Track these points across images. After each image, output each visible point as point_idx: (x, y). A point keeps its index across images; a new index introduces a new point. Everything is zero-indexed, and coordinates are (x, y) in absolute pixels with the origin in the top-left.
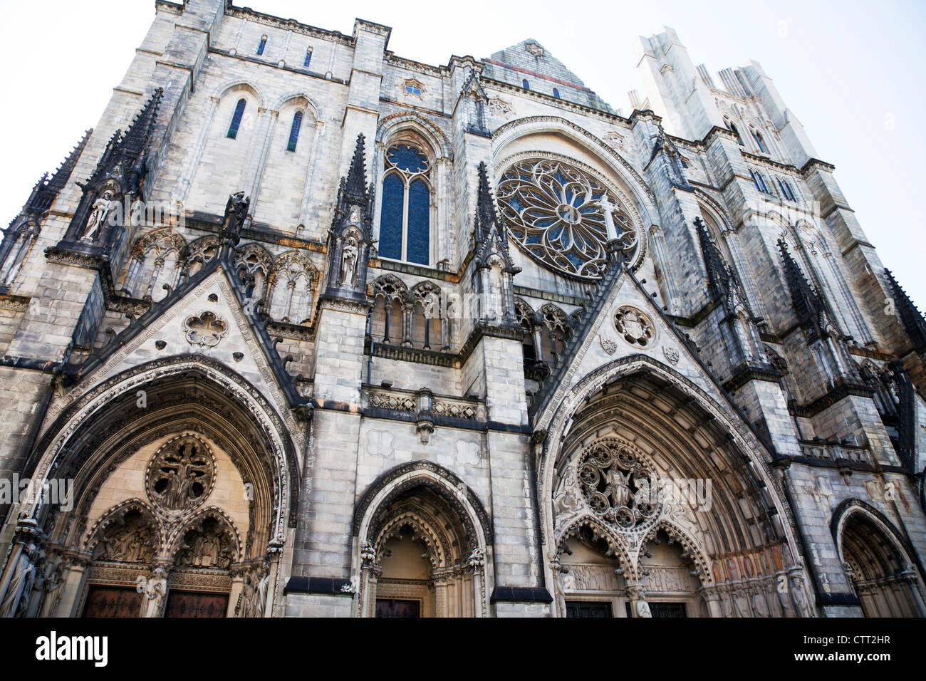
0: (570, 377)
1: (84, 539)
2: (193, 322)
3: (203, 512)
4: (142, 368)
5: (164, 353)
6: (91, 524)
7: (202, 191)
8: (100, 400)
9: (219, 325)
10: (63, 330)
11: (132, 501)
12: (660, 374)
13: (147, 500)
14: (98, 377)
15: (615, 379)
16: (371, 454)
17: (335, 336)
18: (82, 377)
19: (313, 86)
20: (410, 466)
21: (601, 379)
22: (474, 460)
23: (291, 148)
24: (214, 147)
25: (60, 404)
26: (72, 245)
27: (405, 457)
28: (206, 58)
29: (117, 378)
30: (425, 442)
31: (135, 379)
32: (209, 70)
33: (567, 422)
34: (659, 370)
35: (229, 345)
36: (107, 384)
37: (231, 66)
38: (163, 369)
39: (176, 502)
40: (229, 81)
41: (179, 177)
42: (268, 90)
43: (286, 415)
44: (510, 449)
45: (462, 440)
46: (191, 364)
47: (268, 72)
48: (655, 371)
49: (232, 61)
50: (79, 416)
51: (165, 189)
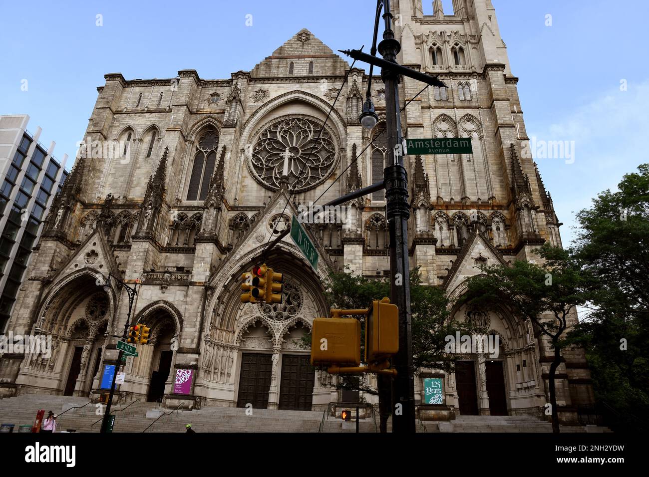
0: (236, 256)
1: (67, 332)
2: (88, 255)
3: (103, 321)
4: (70, 275)
5: (77, 269)
6: (69, 327)
7: (110, 188)
8: (57, 288)
9: (97, 255)
10: (47, 265)
11: (81, 319)
12: (286, 249)
13: (86, 318)
14: (57, 280)
15: (259, 254)
16: (142, 299)
17: (136, 253)
18: (52, 281)
19: (159, 118)
20: (156, 302)
21: (251, 256)
22: (182, 298)
23: (149, 155)
24: (116, 164)
25: (46, 291)
26: (50, 231)
27: (155, 299)
28: (113, 118)
29: (62, 280)
30: (163, 293)
31: (68, 279)
32: (114, 125)
33: (228, 279)
34: (286, 247)
35: (99, 262)
36: (60, 282)
37: (123, 119)
38: (76, 274)
39: (96, 319)
40: (122, 127)
41: (99, 185)
42: (138, 127)
43: (115, 287)
44: (197, 293)
45: (179, 290)
46: (85, 271)
47: (139, 116)
48: (283, 247)
49: (124, 116)
50: (52, 294)
51: (94, 192)
